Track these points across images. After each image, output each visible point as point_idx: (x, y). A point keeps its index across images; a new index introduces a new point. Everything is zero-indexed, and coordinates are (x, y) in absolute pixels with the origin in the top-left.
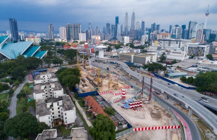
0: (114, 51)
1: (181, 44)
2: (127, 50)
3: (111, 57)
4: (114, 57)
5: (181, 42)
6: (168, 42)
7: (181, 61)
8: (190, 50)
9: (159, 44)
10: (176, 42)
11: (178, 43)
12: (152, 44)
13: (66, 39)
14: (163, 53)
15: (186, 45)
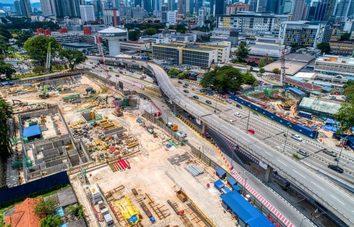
0: (144, 39)
1: (273, 23)
2: (170, 37)
3: (139, 52)
4: (143, 51)
5: (273, 20)
6: (248, 19)
7: (278, 58)
8: (289, 36)
9: (233, 24)
10: (263, 20)
11: (266, 22)
12: (217, 25)
13: (55, 18)
14: (242, 42)
15: (283, 26)
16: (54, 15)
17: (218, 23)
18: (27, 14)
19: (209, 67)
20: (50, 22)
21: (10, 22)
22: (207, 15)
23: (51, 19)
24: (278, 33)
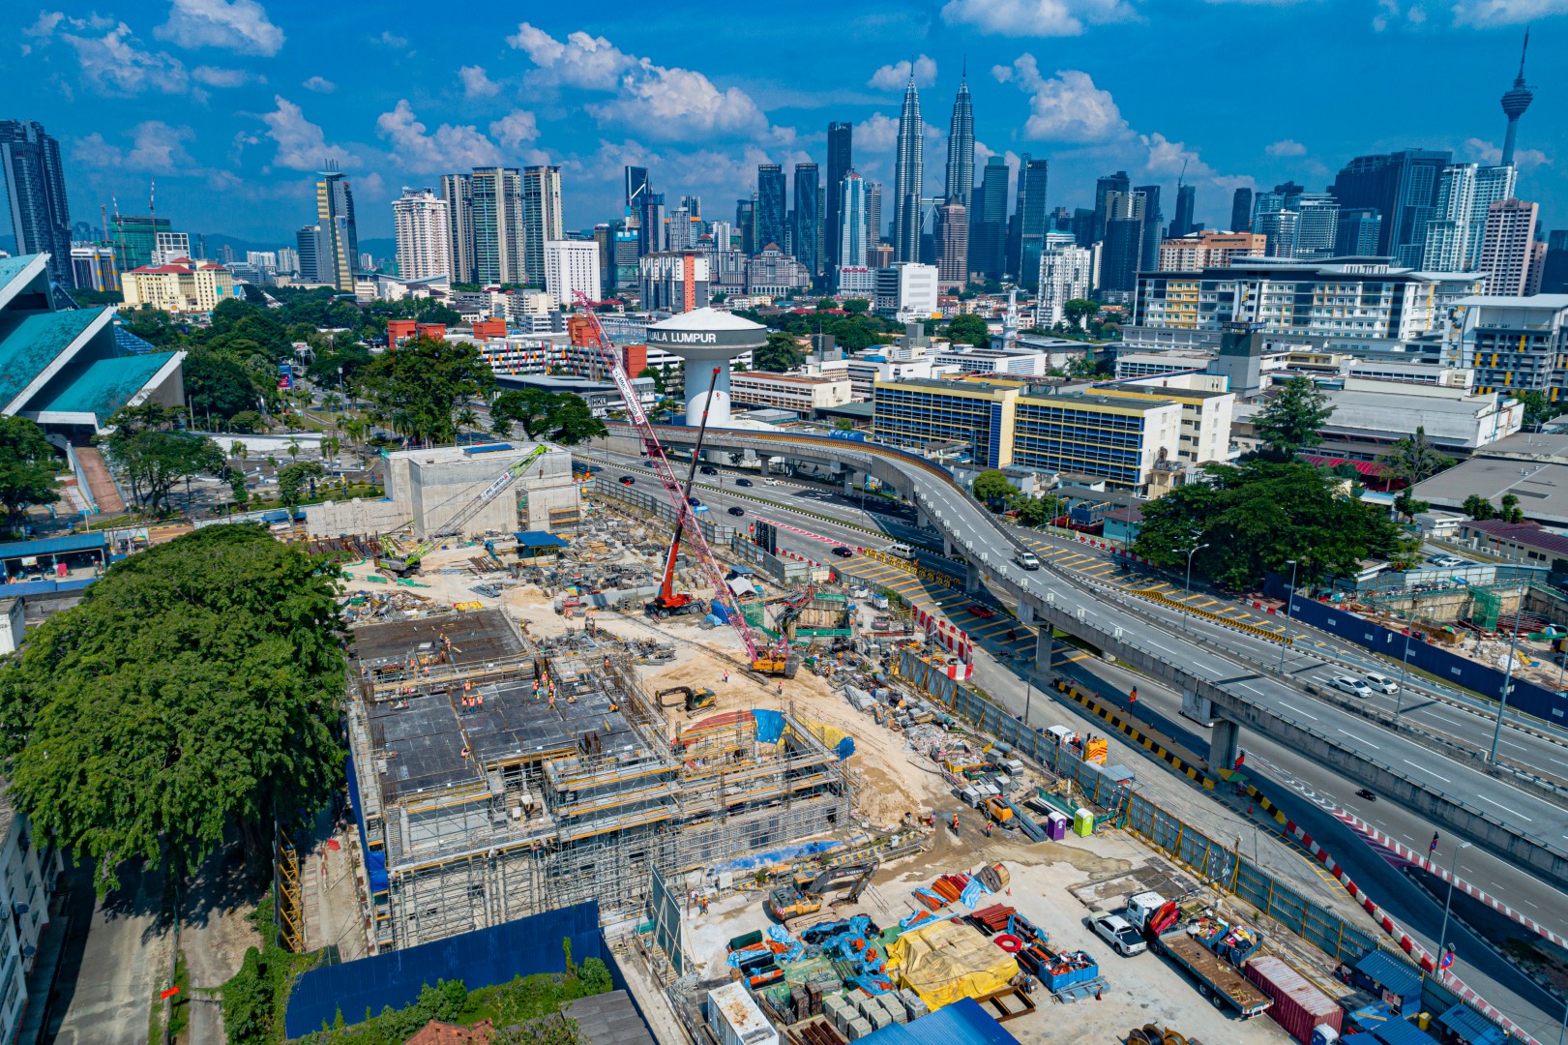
0: (825, 365)
1: (1407, 305)
2: (932, 359)
3: (804, 416)
4: (822, 414)
5: (1409, 292)
6: (1288, 289)
7: (1468, 451)
8: (1495, 359)
9: (1211, 307)
10: (1359, 291)
11: (1376, 301)
12: (1140, 314)
13: (446, 288)
14: (1276, 381)
15: (1457, 315)
16: (441, 279)
17: (1141, 303)
18: (338, 277)
19: (1142, 481)
20: (430, 301)
21: (277, 305)
22: (1076, 278)
23: (434, 292)
24: (1438, 350)
